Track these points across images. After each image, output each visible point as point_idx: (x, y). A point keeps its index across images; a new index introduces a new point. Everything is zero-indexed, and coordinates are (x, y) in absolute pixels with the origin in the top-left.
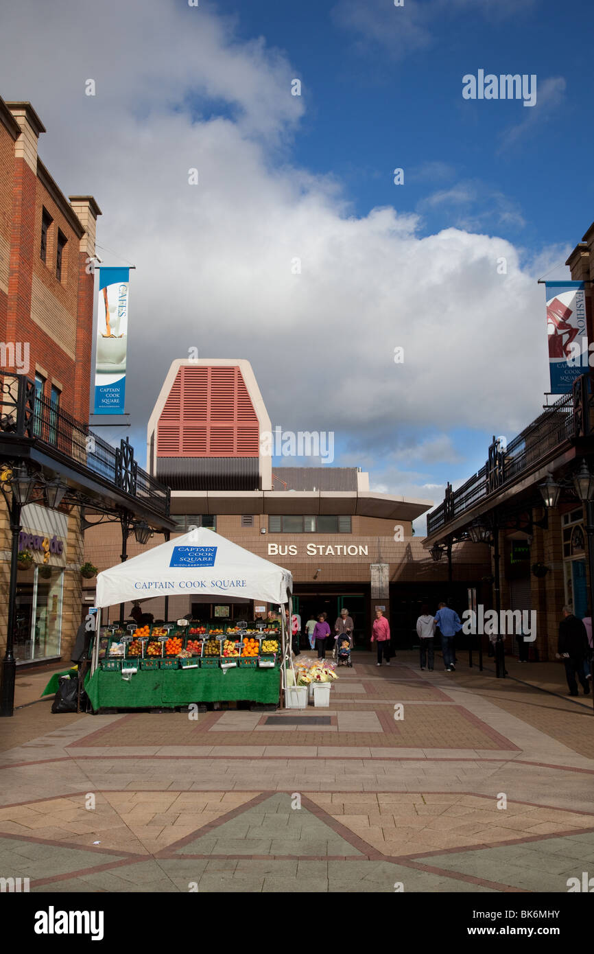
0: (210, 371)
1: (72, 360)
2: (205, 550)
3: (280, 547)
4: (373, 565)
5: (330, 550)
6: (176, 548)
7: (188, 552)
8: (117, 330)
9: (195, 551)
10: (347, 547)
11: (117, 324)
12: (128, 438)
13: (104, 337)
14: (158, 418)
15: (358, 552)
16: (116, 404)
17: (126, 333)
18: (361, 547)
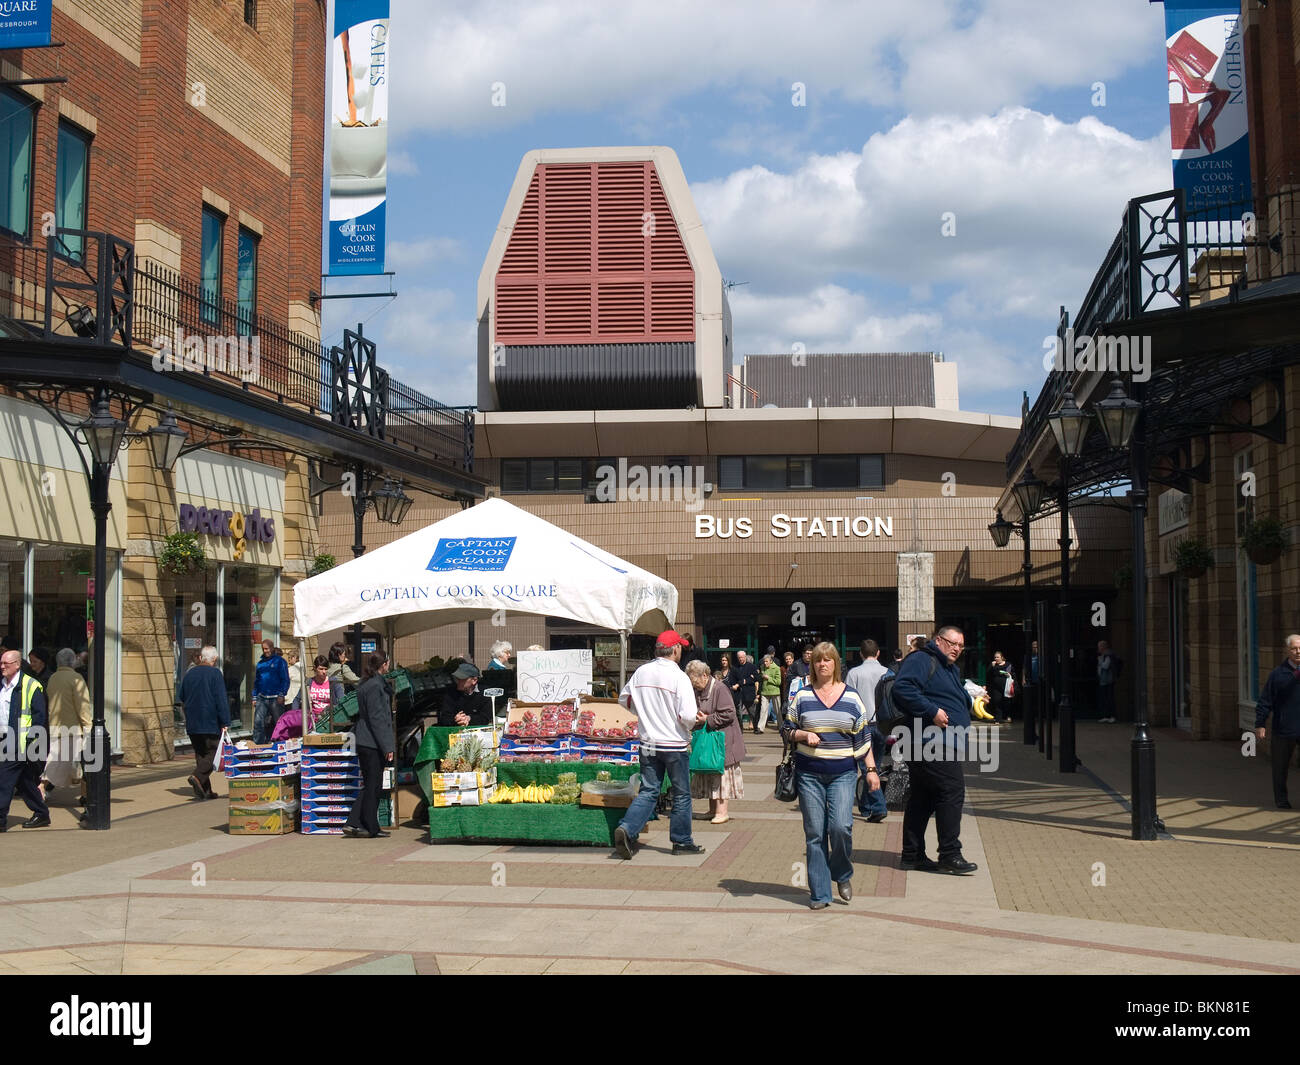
0: (595, 171)
1: (282, 174)
2: (493, 544)
3: (719, 521)
4: (902, 555)
5: (817, 526)
6: (442, 542)
7: (461, 549)
8: (369, 112)
9: (474, 547)
10: (852, 520)
11: (367, 100)
12: (360, 326)
13: (344, 126)
14: (496, 268)
15: (874, 530)
16: (368, 255)
17: (384, 117)
18: (878, 521)
